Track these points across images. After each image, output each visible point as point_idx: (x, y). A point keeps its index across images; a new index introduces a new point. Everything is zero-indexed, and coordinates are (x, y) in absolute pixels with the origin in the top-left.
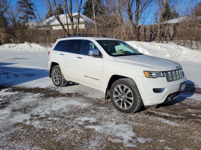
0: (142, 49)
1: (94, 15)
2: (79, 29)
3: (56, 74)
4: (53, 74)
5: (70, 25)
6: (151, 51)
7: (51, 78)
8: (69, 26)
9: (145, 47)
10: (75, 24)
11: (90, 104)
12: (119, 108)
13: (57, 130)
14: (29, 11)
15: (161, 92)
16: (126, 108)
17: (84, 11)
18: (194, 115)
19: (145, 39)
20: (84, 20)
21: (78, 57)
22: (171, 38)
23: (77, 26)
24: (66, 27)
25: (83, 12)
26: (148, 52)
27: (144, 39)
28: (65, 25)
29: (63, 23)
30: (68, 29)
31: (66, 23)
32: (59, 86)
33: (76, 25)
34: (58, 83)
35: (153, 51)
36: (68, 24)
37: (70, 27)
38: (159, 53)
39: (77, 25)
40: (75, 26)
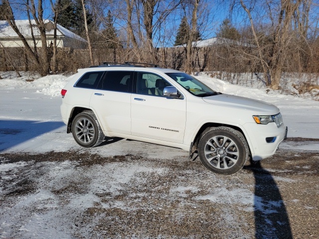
2: (57, 48)
3: (82, 127)
4: (77, 126)
5: (39, 39)
7: (71, 134)
8: (36, 41)
10: (49, 39)
11: (167, 169)
12: (215, 168)
13: (160, 208)
15: (273, 142)
16: (226, 167)
18: (299, 167)
20: (62, 33)
21: (135, 99)
22: (201, 68)
23: (52, 43)
24: (31, 44)
28: (29, 39)
29: (24, 35)
30: (35, 47)
31: (30, 35)
32: (91, 146)
33: (50, 41)
34: (87, 141)
36: (34, 39)
37: (40, 44)
39: (53, 41)
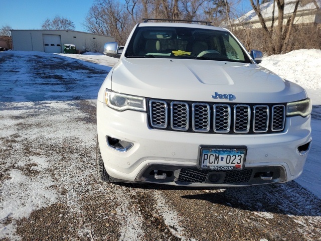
30: (272, 26)
36: (273, 19)
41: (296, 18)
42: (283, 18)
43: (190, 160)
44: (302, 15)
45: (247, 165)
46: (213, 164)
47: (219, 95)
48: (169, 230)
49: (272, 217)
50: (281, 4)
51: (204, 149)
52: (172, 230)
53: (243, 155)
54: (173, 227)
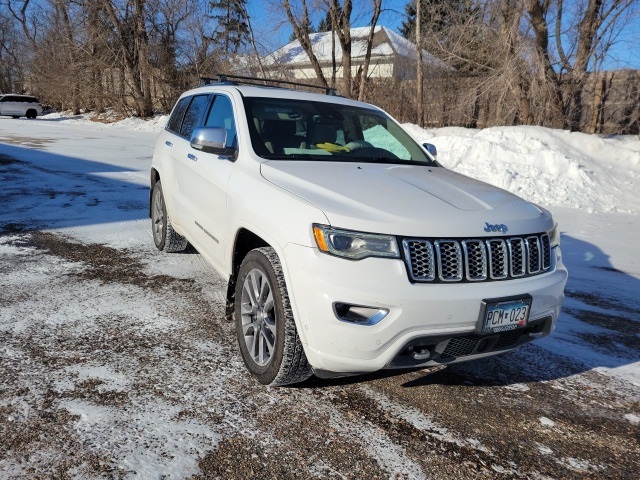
0: (557, 157)
1: (418, 31)
2: (368, 80)
5: (341, 64)
6: (597, 169)
8: (337, 68)
9: (577, 150)
10: (357, 63)
14: (233, 21)
17: (407, 21)
19: (602, 123)
20: (393, 49)
21: (189, 156)
24: (327, 72)
25: (404, 25)
26: (581, 171)
27: (599, 125)
28: (327, 65)
30: (334, 78)
31: (330, 58)
33: (358, 67)
35: (604, 169)
36: (334, 64)
37: (340, 73)
38: (627, 178)
39: (363, 67)
40: (354, 70)
41: (371, 67)
42: (350, 63)
43: (468, 324)
44: (378, 62)
45: (531, 319)
46: (496, 325)
47: (491, 226)
48: (430, 436)
49: (528, 389)
50: (347, 42)
51: (490, 304)
52: (434, 435)
53: (527, 307)
54: (431, 431)
